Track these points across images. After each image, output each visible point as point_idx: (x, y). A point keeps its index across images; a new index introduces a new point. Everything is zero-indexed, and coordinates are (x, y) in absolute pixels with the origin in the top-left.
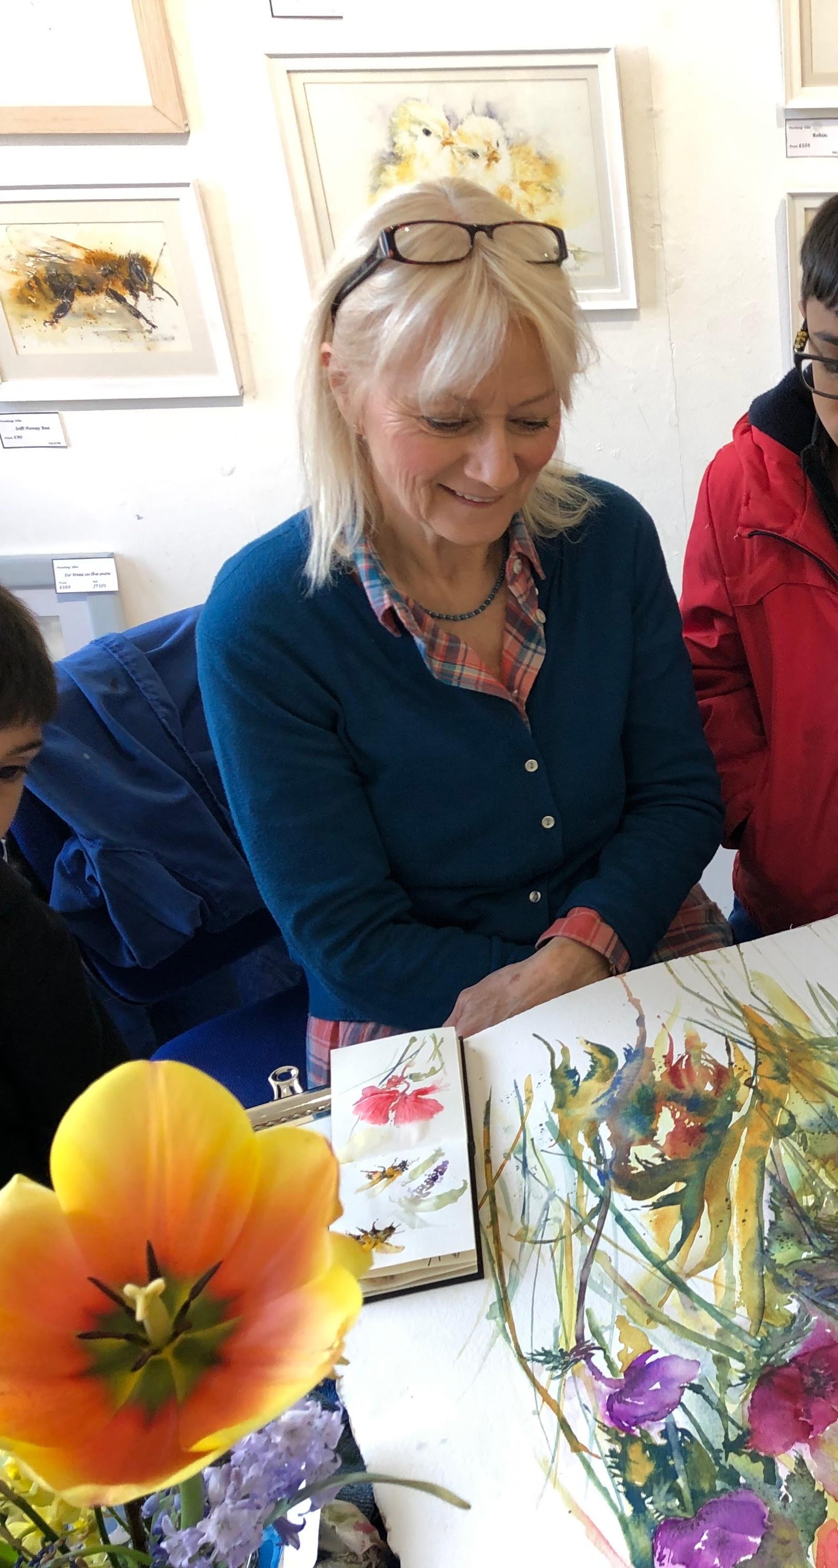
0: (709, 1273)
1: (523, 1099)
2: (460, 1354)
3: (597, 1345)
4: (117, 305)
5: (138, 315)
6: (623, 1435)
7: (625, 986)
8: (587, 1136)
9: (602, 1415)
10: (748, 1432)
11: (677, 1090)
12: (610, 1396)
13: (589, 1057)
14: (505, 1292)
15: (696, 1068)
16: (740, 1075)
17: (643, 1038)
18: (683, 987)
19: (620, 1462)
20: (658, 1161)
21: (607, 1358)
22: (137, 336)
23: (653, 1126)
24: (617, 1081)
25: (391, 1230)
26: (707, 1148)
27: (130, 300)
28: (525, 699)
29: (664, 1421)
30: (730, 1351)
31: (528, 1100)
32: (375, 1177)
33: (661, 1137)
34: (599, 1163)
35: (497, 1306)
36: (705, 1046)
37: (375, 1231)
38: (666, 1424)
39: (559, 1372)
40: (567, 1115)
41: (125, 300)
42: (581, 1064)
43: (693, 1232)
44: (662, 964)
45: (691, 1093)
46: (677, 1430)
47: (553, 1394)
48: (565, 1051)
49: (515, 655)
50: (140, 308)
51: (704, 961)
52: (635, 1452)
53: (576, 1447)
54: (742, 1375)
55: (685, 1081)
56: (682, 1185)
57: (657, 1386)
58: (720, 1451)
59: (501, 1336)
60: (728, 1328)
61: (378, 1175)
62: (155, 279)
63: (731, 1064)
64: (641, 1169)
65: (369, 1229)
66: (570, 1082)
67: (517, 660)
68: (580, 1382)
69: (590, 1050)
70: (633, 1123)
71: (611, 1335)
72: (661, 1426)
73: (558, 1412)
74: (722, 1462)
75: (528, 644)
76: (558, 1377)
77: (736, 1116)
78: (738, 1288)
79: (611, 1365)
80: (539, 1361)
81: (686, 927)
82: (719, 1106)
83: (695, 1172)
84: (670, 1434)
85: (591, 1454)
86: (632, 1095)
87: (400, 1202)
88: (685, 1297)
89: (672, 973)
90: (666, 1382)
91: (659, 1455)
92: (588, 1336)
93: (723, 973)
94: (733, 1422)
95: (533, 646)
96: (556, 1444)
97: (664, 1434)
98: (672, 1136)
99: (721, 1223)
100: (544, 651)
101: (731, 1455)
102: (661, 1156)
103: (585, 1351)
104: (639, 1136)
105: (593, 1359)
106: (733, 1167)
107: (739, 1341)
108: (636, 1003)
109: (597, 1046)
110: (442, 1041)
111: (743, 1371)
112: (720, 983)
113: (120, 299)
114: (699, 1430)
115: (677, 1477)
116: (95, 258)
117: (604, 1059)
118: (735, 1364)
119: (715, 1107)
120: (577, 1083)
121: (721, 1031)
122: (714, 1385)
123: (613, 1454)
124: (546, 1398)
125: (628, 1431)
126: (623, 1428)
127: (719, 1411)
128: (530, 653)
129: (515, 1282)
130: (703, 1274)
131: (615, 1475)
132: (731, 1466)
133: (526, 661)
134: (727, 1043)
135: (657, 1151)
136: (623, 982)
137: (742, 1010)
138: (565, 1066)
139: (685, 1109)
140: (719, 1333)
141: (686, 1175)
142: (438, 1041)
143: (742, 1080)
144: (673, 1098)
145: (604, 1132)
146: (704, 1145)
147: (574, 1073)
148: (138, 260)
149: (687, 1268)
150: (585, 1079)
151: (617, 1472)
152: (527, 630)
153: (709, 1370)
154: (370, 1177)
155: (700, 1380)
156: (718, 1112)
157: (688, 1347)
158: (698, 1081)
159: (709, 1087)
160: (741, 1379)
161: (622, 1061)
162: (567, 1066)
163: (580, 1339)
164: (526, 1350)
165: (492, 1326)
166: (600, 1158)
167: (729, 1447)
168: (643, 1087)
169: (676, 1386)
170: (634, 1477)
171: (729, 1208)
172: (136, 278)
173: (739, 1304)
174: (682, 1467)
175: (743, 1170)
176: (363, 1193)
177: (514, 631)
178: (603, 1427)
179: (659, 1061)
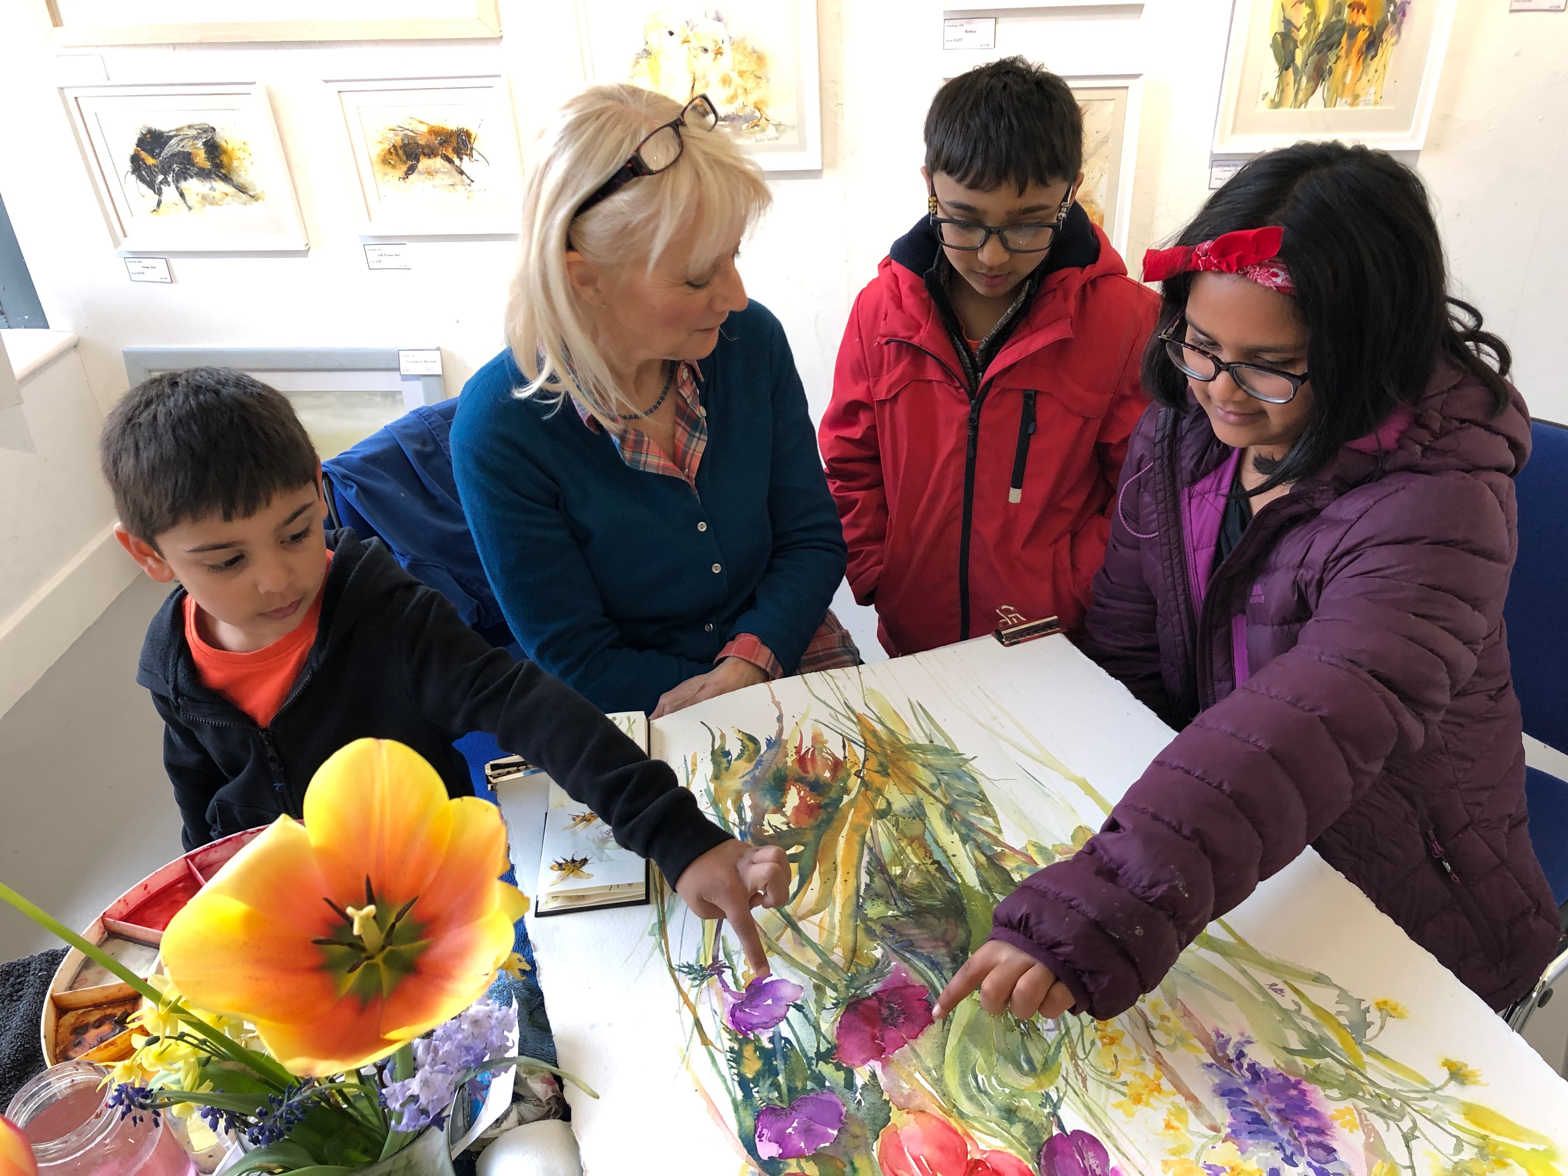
0: (816, 918)
1: (690, 770)
2: (627, 960)
3: (727, 964)
4: (447, 165)
5: (462, 173)
6: (741, 1037)
7: (771, 691)
8: (734, 803)
9: (727, 1020)
10: (835, 1047)
11: (803, 774)
12: (734, 1005)
13: (740, 743)
14: (664, 916)
15: (818, 758)
16: (852, 767)
17: (781, 732)
18: (814, 695)
19: (737, 1058)
20: (785, 828)
21: (734, 975)
22: (459, 188)
23: (783, 800)
24: (759, 763)
25: (585, 861)
26: (822, 821)
27: (457, 161)
28: (694, 476)
29: (772, 1029)
30: (827, 981)
31: (693, 771)
32: (578, 820)
33: (788, 809)
34: (741, 824)
35: (657, 926)
36: (826, 742)
37: (573, 861)
38: (774, 1032)
39: (698, 982)
40: (721, 786)
41: (453, 162)
42: (734, 748)
43: (806, 885)
44: (799, 677)
45: (814, 778)
46: (782, 1038)
47: (692, 998)
48: (723, 736)
49: (684, 442)
50: (463, 168)
51: (832, 677)
52: (749, 1051)
53: (705, 1041)
54: (834, 1001)
55: (810, 768)
56: (802, 848)
57: (769, 1002)
58: (813, 1059)
59: (658, 949)
60: (827, 963)
61: (579, 819)
62: (475, 146)
63: (845, 758)
64: (771, 832)
65: (569, 859)
66: (724, 760)
67: (686, 446)
68: (713, 992)
69: (741, 738)
70: (768, 796)
71: (739, 958)
72: (769, 1033)
73: (694, 1013)
74: (813, 1067)
75: (693, 433)
76: (697, 986)
77: (846, 799)
78: (837, 933)
79: (736, 982)
80: (684, 972)
81: (822, 650)
82: (833, 789)
83: (812, 839)
84: (776, 1040)
85: (716, 1048)
86: (769, 775)
87: (593, 841)
88: (797, 935)
89: (806, 683)
90: (777, 1000)
91: (766, 1056)
92: (721, 957)
93: (845, 688)
94: (824, 1037)
95: (697, 434)
96: (691, 1037)
97: (771, 1040)
98: (797, 809)
99: (828, 881)
100: (706, 438)
101: (821, 1063)
102: (787, 824)
103: (718, 968)
104: (772, 807)
105: (724, 975)
106: (840, 838)
107: (834, 974)
108: (777, 705)
109: (747, 734)
110: (634, 721)
111: (835, 999)
112: (842, 694)
113: (450, 161)
114: (798, 1040)
115: (778, 1075)
116: (435, 132)
117: (751, 745)
118: (830, 992)
119: (830, 790)
120: (729, 762)
121: (840, 731)
122: (813, 1007)
123: (732, 1050)
124: (686, 1001)
125: (745, 1034)
126: (741, 1032)
127: (814, 1027)
128: (695, 440)
129: (672, 910)
130: (812, 918)
131: (732, 1067)
132: (820, 1072)
133: (693, 447)
134: (844, 742)
135: (785, 820)
136: (770, 688)
137: (857, 717)
138: (722, 747)
139: (808, 789)
140: (820, 967)
141: (804, 841)
142: (632, 721)
143: (853, 771)
144: (800, 780)
145: (747, 801)
146: (820, 818)
147: (727, 754)
148: (464, 132)
149: (800, 912)
150: (736, 759)
151: (734, 1065)
152: (693, 423)
153: (809, 996)
154: (574, 819)
155: (803, 1002)
156: (833, 794)
157: (795, 974)
158: (819, 768)
159: (827, 774)
160: (833, 1004)
161: (764, 748)
162: (723, 748)
163: (715, 958)
164: (675, 963)
165: (653, 940)
166: (742, 820)
167: (821, 1056)
168: (778, 769)
169: (783, 1003)
170: (746, 1071)
171: (835, 870)
172: (462, 147)
173: (837, 946)
174: (783, 1067)
175: (848, 841)
176: (568, 831)
177: (683, 424)
178: (726, 1028)
179: (791, 750)
